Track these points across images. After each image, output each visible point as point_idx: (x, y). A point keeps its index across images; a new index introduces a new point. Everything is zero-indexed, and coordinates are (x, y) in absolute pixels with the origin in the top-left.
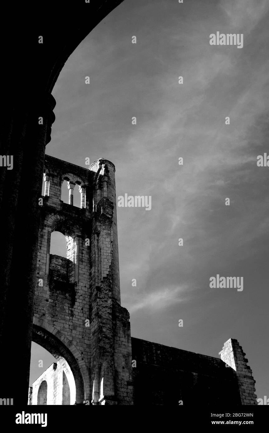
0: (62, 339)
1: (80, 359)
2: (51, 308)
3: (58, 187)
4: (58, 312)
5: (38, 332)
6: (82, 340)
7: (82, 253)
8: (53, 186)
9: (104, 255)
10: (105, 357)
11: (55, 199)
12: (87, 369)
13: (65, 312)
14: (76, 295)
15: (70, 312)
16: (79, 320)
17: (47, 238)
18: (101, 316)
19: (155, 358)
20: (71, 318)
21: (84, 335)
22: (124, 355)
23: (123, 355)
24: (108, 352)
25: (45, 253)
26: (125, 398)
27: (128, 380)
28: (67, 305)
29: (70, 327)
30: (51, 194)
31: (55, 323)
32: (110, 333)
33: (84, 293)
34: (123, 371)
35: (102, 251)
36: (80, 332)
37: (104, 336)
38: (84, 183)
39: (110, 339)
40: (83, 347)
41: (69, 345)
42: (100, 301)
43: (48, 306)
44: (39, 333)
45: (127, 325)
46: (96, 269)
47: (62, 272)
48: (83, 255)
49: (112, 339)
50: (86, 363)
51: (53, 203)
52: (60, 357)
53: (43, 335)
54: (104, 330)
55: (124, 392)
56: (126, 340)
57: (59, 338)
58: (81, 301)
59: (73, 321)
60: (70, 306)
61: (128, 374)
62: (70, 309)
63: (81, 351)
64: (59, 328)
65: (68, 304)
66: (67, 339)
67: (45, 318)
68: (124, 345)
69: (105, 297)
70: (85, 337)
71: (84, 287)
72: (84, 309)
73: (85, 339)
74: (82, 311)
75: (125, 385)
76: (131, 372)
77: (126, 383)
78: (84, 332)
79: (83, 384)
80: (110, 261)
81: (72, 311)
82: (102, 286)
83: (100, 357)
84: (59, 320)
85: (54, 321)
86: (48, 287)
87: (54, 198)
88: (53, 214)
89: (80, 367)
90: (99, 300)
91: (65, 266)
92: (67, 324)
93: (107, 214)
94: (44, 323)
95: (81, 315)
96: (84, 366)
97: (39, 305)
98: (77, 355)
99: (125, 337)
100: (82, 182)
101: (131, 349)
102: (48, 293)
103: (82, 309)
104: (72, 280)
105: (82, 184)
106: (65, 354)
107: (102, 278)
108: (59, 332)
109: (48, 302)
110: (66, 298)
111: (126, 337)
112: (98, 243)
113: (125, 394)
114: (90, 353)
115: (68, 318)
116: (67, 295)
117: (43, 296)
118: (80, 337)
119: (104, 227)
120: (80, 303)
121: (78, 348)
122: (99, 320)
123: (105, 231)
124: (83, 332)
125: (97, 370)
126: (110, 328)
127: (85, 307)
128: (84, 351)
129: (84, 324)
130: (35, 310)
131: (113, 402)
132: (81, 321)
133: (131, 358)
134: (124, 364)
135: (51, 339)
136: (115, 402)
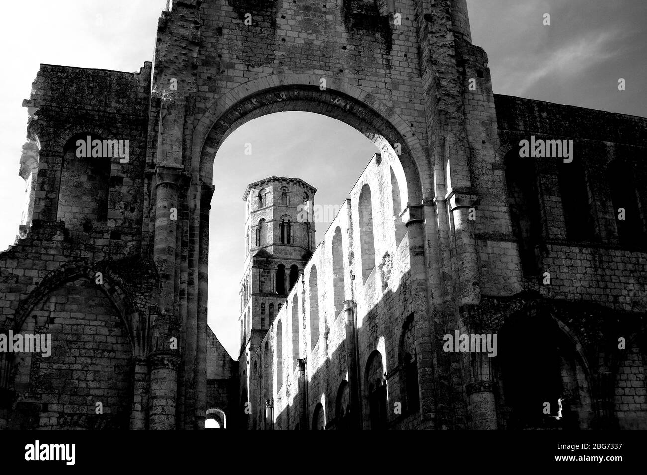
0: (375, 106)
1: (409, 135)
2: (351, 59)
4: (365, 64)
5: (334, 100)
6: (410, 105)
10: (449, 127)
12: (422, 149)
13: (377, 63)
14: (392, 34)
15: (384, 62)
16: (402, 73)
18: (436, 61)
19: (538, 124)
20: (388, 71)
21: (413, 96)
22: (483, 123)
23: (481, 122)
24: (454, 118)
26: (490, 190)
27: (493, 161)
28: (379, 51)
29: (388, 86)
31: (361, 82)
32: (455, 87)
33: (406, 29)
34: (484, 148)
36: (404, 91)
37: (444, 92)
39: (457, 98)
40: (412, 116)
41: (389, 115)
42: (432, 37)
43: (347, 57)
44: (336, 101)
45: (484, 73)
47: (366, 1)
49: (458, 96)
50: (419, 140)
52: (376, 136)
53: (343, 104)
54: (444, 83)
55: (488, 181)
56: (485, 98)
57: (370, 105)
58: (402, 43)
59: (392, 77)
60: (383, 53)
61: (492, 152)
62: (385, 57)
63: (409, 122)
64: (369, 90)
65: (381, 49)
66: (385, 105)
67: (344, 76)
68: (483, 105)
69: (440, 30)
70: (414, 99)
71: (405, 20)
72: (408, 56)
73: (414, 103)
74: (405, 58)
75: (488, 169)
76: (497, 147)
77: (491, 166)
78: (413, 91)
79: (418, 174)
81: (388, 60)
82: (434, 13)
83: (441, 127)
84: (367, 77)
85: (359, 79)
86: (344, 26)
89: (410, 148)
90: (431, 35)
92: (381, 81)
94: (343, 83)
95: (405, 64)
96: (418, 146)
97: (331, 57)
98: (403, 129)
99: (482, 92)
101: (494, 111)
102: (345, 35)
103: (405, 56)
104: (384, 11)
106: (383, 130)
108: (369, 96)
109: (346, 51)
110: (376, 41)
111: (485, 92)
113: (490, 185)
114: (426, 123)
115: (382, 71)
116: (377, 35)
117: (336, 42)
118: (407, 100)
120: (400, 46)
121: (404, 117)
122: (434, 67)
124: (410, 92)
125: (439, 149)
126: (454, 80)
127: (410, 51)
128: (415, 122)
129: (410, 80)
130: (326, 66)
131: (469, 197)
132: (406, 74)
133: (495, 126)
134: (483, 136)
135: (358, 109)
136: (472, 196)
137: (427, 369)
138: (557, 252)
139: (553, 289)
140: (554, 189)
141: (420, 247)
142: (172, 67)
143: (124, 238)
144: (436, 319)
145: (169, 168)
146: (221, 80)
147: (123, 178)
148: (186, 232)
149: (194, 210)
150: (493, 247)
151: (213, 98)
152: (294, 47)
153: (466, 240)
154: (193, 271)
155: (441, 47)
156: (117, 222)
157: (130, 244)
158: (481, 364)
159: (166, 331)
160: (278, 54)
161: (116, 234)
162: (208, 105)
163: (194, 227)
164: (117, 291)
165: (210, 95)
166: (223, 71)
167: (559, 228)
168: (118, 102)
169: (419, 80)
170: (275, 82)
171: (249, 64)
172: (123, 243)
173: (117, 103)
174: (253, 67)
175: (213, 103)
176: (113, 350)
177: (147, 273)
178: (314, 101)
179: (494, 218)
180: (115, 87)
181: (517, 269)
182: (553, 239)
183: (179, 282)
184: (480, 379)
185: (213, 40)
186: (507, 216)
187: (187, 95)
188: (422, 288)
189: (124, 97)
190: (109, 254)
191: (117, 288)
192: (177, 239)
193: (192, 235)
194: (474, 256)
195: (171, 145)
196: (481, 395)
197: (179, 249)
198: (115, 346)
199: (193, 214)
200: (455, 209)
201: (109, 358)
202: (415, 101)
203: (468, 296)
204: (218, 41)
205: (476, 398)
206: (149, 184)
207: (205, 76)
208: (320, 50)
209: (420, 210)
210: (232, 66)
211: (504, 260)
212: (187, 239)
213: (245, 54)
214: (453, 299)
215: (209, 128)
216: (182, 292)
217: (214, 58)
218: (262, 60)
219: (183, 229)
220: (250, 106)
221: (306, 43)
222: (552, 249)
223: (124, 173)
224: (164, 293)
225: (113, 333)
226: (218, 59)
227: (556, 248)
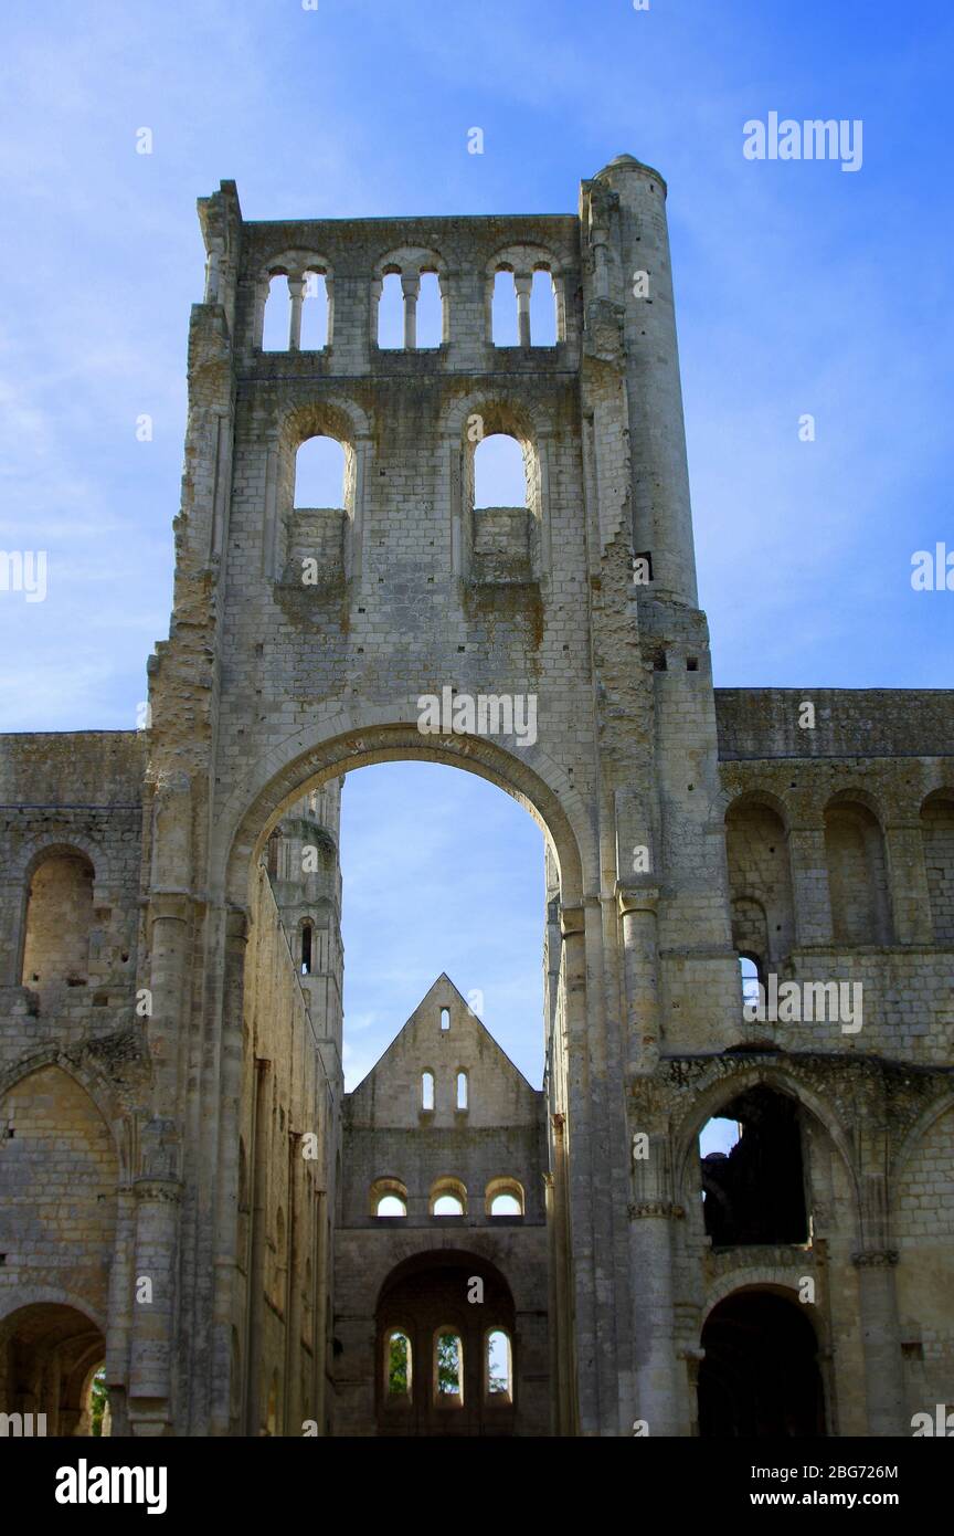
0: (509, 746)
1: (564, 788)
2: (472, 667)
3: (474, 306)
6: (570, 735)
7: (559, 484)
8: (460, 307)
9: (604, 478)
10: (621, 775)
11: (468, 345)
12: (587, 811)
13: (517, 668)
14: (545, 612)
15: (528, 666)
16: (559, 680)
17: (448, 472)
19: (813, 733)
20: (533, 680)
21: (575, 718)
22: (692, 753)
23: (689, 752)
24: (629, 757)
25: (447, 515)
26: (696, 872)
27: (707, 819)
28: (519, 647)
30: (457, 335)
33: (570, 598)
34: (691, 798)
35: (598, 467)
36: (560, 713)
37: (613, 714)
38: (559, 260)
39: (639, 719)
40: (572, 754)
41: (532, 758)
42: (600, 615)
43: (465, 665)
45: (701, 662)
46: (590, 522)
47: (512, 551)
48: (563, 488)
49: (640, 716)
50: (582, 795)
51: (464, 360)
53: (459, 746)
54: (615, 697)
55: (695, 855)
56: (699, 707)
57: (500, 745)
58: (560, 625)
59: (540, 689)
60: (528, 648)
61: (704, 804)
62: (530, 655)
63: (565, 765)
65: (522, 643)
68: (694, 721)
69: (614, 602)
70: (577, 724)
71: (569, 584)
72: (571, 647)
73: (576, 731)
74: (565, 652)
75: (695, 834)
76: (715, 794)
77: (701, 829)
78: (574, 710)
79: (579, 853)
80: (623, 492)
81: (534, 660)
82: (607, 572)
83: (605, 775)
86: (462, 610)
87: (465, 342)
88: (462, 394)
89: (566, 810)
90: (598, 613)
91: (522, 533)
93: (600, 351)
95: (563, 664)
96: (579, 805)
97: (439, 669)
98: (556, 779)
99: (694, 697)
100: (554, 259)
101: (713, 728)
102: (464, 627)
103: (566, 648)
104: (538, 568)
105: (555, 266)
106: (524, 783)
107: (602, 548)
109: (464, 654)
110: (516, 628)
111: (700, 697)
112: (592, 443)
113: (697, 861)
114: (594, 764)
115: (524, 682)
116: (519, 618)
117: (448, 642)
118: (564, 727)
119: (601, 392)
120: (556, 631)
121: (558, 758)
123: (605, 404)
124: (571, 711)
126: (633, 689)
127: (574, 637)
128: (577, 764)
129: (571, 691)
130: (429, 686)
131: (645, 892)
132: (564, 681)
133: (714, 755)
134: (691, 777)
135: (482, 751)
136: (651, 891)
137: (581, 1178)
138: (811, 968)
139: (800, 1033)
140: (815, 856)
141: (579, 977)
142: (173, 731)
143: (111, 1002)
144: (595, 1098)
145: (166, 894)
146: (260, 733)
147: (110, 910)
148: (200, 988)
149: (216, 949)
150: (694, 971)
151: (247, 765)
152: (376, 660)
153: (636, 967)
154: (214, 1045)
155: (615, 631)
156: (102, 979)
157: (121, 1012)
158: (643, 1174)
159: (157, 1147)
160: (351, 676)
161: (101, 1000)
162: (239, 777)
163: (214, 977)
164: (99, 1085)
165: (242, 760)
166: (263, 718)
167: (819, 925)
168: (113, 781)
169: (587, 687)
170: (344, 725)
171: (304, 700)
172: (110, 1011)
173: (111, 782)
174: (310, 704)
175: (247, 774)
176: (96, 1172)
177: (134, 1058)
178: (411, 747)
179: (700, 919)
180: (109, 757)
181: (735, 1004)
182: (808, 947)
183: (186, 1067)
184: (641, 1197)
185: (248, 668)
186: (724, 914)
187: (194, 774)
188: (579, 1046)
189: (122, 773)
190: (92, 1028)
191: (100, 1080)
192: (182, 1003)
193: (211, 990)
194: (650, 994)
195: (171, 857)
196: (642, 1223)
197: (187, 1016)
198: (98, 1166)
199: (214, 956)
200: (624, 914)
201: (90, 1185)
202: (578, 726)
203: (635, 1060)
204: (255, 669)
205: (637, 1226)
206: (146, 917)
207: (234, 730)
208: (420, 660)
209: (581, 913)
210: (276, 707)
211: (712, 990)
212: (203, 998)
213: (298, 684)
214: (620, 1064)
215: (240, 815)
216: (191, 1082)
217: (249, 697)
218: (325, 690)
219: (193, 984)
220: (307, 769)
221: (397, 651)
222: (803, 963)
223: (112, 901)
224: (157, 1088)
225: (96, 1148)
226: (255, 698)
227: (808, 960)
